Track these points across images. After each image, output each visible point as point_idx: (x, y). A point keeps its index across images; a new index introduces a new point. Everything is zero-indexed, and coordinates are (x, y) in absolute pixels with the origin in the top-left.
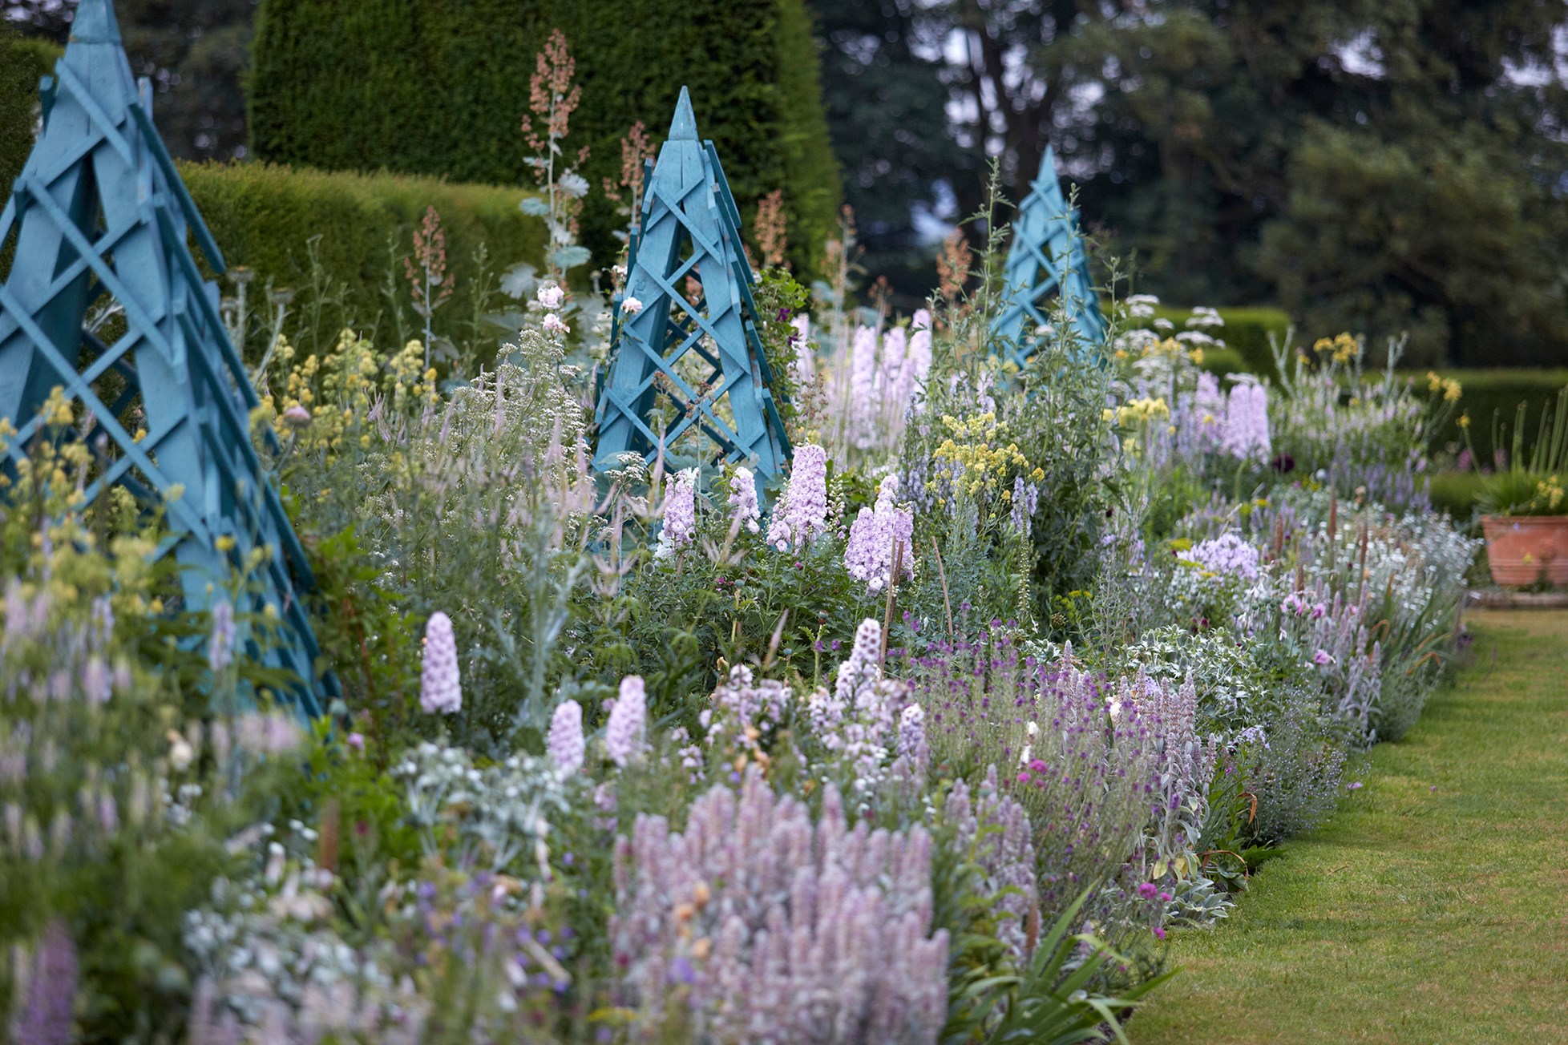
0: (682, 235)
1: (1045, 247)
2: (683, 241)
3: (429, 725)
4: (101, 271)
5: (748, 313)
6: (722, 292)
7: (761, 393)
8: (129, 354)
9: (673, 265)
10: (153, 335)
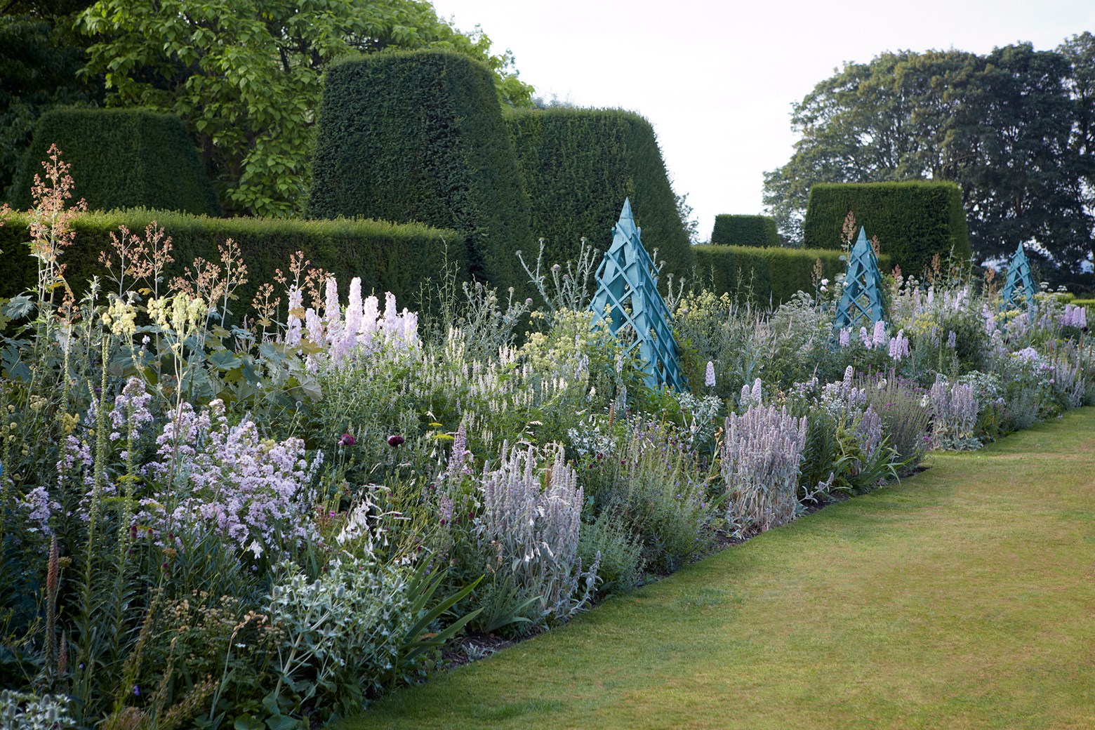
0: (860, 266)
1: (1019, 269)
2: (860, 267)
3: (707, 391)
4: (624, 275)
5: (878, 286)
6: (870, 281)
7: (880, 307)
8: (630, 296)
9: (858, 273)
10: (635, 291)
